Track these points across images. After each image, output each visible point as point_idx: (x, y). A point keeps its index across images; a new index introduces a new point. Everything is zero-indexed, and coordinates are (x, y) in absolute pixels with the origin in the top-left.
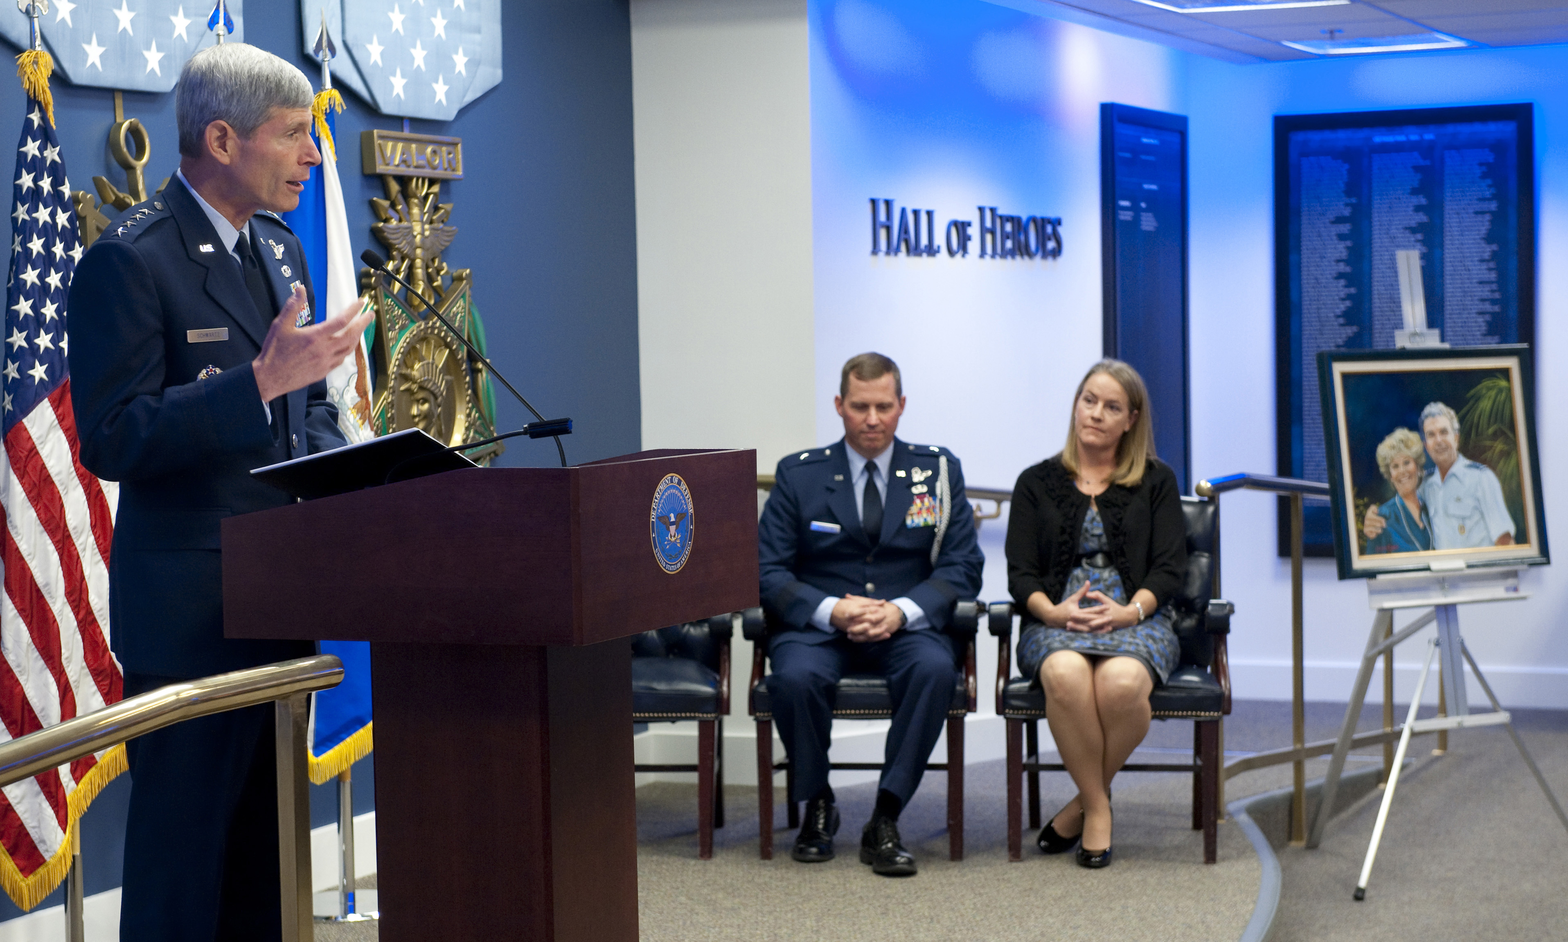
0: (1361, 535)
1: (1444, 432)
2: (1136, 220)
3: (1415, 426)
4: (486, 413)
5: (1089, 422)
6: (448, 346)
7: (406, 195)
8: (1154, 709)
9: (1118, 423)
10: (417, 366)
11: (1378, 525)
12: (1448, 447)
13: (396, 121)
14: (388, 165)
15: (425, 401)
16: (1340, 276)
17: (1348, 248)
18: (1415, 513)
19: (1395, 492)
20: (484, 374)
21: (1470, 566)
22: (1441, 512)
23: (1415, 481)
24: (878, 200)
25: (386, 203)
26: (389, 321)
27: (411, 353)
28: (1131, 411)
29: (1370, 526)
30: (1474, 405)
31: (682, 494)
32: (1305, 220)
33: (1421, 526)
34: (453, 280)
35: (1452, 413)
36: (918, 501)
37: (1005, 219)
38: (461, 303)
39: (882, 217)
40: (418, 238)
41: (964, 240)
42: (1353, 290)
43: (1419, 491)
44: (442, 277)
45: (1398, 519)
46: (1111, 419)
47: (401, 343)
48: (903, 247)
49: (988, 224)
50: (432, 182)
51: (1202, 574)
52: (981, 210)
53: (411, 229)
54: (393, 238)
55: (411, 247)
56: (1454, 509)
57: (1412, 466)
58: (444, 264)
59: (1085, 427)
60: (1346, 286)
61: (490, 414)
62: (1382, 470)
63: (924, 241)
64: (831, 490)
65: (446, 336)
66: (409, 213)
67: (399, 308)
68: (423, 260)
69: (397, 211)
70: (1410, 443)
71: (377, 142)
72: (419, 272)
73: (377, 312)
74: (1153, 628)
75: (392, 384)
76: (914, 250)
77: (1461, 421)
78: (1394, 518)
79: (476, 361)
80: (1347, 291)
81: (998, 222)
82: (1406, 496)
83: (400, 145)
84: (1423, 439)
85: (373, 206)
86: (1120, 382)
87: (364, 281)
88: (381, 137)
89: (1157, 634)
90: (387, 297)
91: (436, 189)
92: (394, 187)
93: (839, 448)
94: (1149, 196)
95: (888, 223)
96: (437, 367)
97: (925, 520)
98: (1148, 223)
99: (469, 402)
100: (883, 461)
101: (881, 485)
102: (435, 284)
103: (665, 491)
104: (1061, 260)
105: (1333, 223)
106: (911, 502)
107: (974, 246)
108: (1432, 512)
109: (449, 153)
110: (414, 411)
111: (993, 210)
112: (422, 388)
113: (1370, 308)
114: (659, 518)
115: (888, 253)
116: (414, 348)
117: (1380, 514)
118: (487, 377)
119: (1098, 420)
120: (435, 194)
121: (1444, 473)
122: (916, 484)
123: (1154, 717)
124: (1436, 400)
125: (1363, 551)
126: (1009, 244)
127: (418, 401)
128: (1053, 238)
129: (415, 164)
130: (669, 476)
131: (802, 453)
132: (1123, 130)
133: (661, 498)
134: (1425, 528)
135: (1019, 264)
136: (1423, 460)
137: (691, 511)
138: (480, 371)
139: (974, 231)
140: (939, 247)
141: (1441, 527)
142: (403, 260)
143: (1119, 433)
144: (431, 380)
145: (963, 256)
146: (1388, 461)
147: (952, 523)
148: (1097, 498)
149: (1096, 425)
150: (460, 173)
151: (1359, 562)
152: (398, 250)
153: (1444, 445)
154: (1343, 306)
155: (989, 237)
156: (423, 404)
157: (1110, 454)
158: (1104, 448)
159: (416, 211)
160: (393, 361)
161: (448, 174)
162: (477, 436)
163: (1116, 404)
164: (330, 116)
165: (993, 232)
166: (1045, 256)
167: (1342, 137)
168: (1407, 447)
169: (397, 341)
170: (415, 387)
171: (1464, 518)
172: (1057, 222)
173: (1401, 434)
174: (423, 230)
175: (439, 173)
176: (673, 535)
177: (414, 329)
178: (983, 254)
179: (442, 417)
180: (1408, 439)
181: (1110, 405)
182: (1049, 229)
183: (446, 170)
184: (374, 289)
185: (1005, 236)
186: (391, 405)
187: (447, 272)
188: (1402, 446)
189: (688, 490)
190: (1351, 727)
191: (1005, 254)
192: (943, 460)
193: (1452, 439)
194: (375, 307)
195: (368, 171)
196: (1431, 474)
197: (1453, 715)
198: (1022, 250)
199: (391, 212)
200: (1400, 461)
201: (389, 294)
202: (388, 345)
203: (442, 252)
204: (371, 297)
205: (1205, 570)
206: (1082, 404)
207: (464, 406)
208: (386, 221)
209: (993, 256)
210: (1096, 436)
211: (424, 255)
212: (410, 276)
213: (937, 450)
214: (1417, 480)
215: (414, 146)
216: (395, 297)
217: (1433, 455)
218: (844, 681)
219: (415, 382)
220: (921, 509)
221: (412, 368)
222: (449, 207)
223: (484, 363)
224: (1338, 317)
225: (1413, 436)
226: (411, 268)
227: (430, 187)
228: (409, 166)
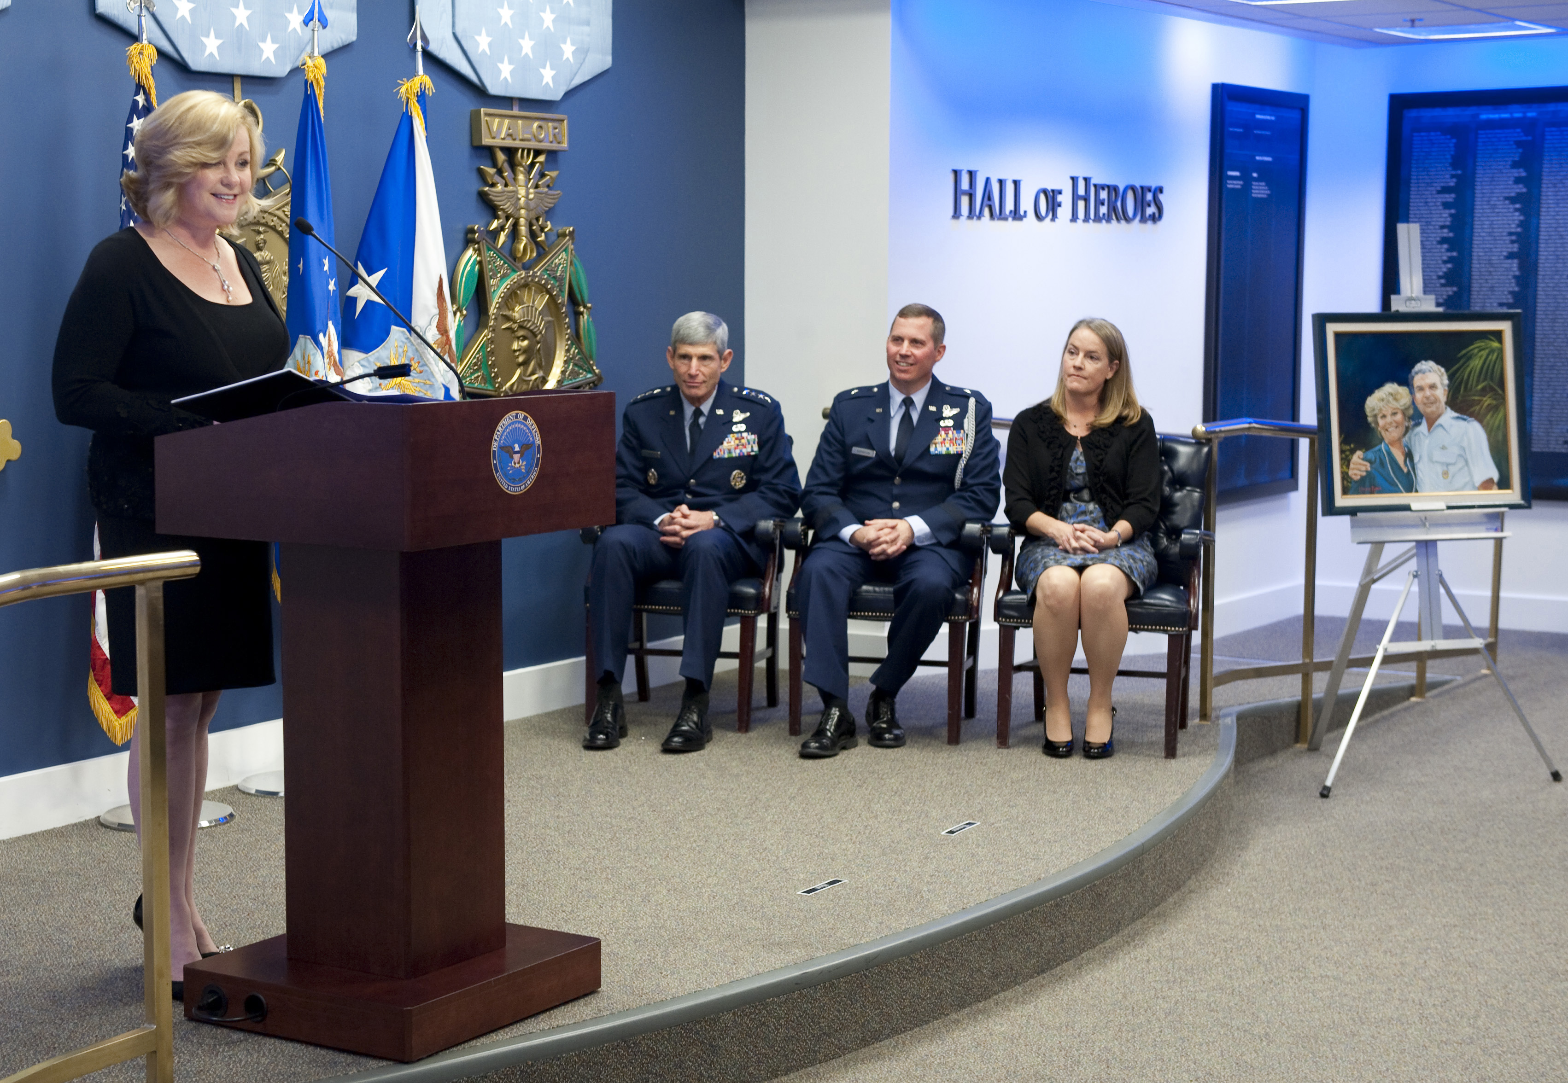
0: (1345, 477)
1: (1433, 387)
2: (1247, 188)
3: (1405, 381)
4: (585, 348)
5: (1072, 371)
6: (548, 292)
7: (513, 165)
8: (1130, 623)
9: (1098, 370)
10: (517, 309)
11: (1364, 468)
12: (1436, 401)
13: (505, 101)
14: (494, 138)
15: (525, 338)
16: (1443, 241)
17: (1451, 215)
18: (1400, 458)
19: (1382, 440)
20: (586, 316)
21: (1449, 508)
22: (1425, 459)
23: (1402, 430)
24: (961, 171)
25: (492, 171)
26: (491, 270)
27: (511, 297)
28: (1111, 361)
29: (1353, 469)
30: (1464, 363)
31: (529, 429)
32: (1413, 189)
33: (1405, 470)
34: (559, 236)
35: (1443, 370)
36: (943, 433)
37: (1098, 188)
38: (564, 255)
39: (965, 185)
40: (523, 199)
41: (1053, 205)
42: (1455, 254)
43: (1406, 438)
44: (546, 233)
45: (1382, 464)
46: (1090, 367)
47: (502, 289)
48: (986, 211)
49: (1081, 191)
50: (538, 153)
51: (1193, 506)
52: (1074, 180)
53: (516, 192)
54: (498, 201)
55: (515, 208)
56: (1438, 455)
57: (1399, 417)
58: (549, 223)
59: (1070, 376)
60: (1448, 250)
61: (591, 351)
62: (1370, 419)
63: (1009, 206)
64: (871, 421)
65: (547, 283)
66: (515, 179)
67: (501, 259)
68: (526, 220)
69: (503, 177)
70: (1398, 397)
71: (484, 119)
72: (523, 229)
73: (480, 263)
74: (1136, 551)
75: (492, 323)
76: (998, 215)
77: (1451, 378)
78: (1379, 463)
79: (578, 305)
80: (1449, 254)
81: (1092, 189)
82: (1392, 443)
83: (507, 121)
84: (1412, 393)
85: (481, 174)
86: (1098, 334)
87: (469, 236)
88: (486, 114)
89: (1138, 556)
90: (489, 250)
91: (541, 158)
92: (501, 157)
93: (884, 387)
94: (1262, 168)
95: (971, 192)
96: (536, 309)
97: (948, 449)
98: (1260, 191)
99: (568, 339)
100: (919, 397)
101: (915, 417)
102: (539, 239)
103: (509, 425)
104: (1160, 224)
105: (1439, 192)
106: (937, 433)
107: (1064, 212)
108: (1416, 459)
109: (555, 128)
110: (515, 346)
111: (1087, 180)
112: (521, 327)
113: (1470, 271)
114: (501, 448)
115: (971, 216)
116: (516, 293)
117: (1364, 459)
118: (588, 320)
119: (1079, 369)
120: (541, 163)
121: (1430, 425)
122: (944, 419)
123: (1131, 630)
124: (1426, 359)
125: (1345, 491)
126: (1103, 210)
127: (518, 338)
128: (1153, 205)
129: (521, 137)
130: (514, 413)
131: (853, 389)
132: (1233, 108)
133: (504, 432)
134: (1409, 471)
135: (1115, 228)
136: (1411, 412)
137: (538, 441)
138: (582, 313)
139: (1066, 199)
140: (1025, 212)
141: (1425, 472)
142: (507, 218)
143: (1101, 380)
144: (529, 321)
145: (1053, 220)
146: (1376, 412)
147: (974, 454)
148: (1082, 438)
149: (1077, 373)
150: (565, 145)
151: (1341, 501)
152: (503, 210)
153: (1432, 398)
154: (1445, 268)
155: (1081, 204)
156: (523, 340)
157: (1093, 400)
158: (1088, 393)
159: (521, 177)
160: (494, 304)
161: (554, 146)
162: (576, 369)
163: (1093, 354)
164: (422, 97)
165: (1086, 199)
166: (1143, 220)
167: (1451, 114)
168: (1396, 399)
169: (499, 287)
170: (515, 326)
171: (1448, 465)
172: (1161, 190)
173: (1390, 388)
174: (528, 193)
175: (545, 145)
176: (517, 461)
177: (514, 277)
178: (1074, 218)
179: (541, 352)
180: (1398, 393)
181: (1090, 355)
182: (1149, 196)
183: (551, 142)
184: (478, 243)
185: (1099, 203)
186: (491, 341)
187: (550, 230)
188: (1391, 399)
189: (535, 425)
190: (1347, 646)
191: (1098, 219)
192: (972, 401)
193: (1441, 394)
194: (478, 259)
195: (476, 144)
196: (1418, 424)
197: (1427, 639)
198: (1116, 213)
199: (497, 178)
200: (1388, 412)
201: (492, 247)
202: (489, 290)
203: (547, 212)
204: (475, 250)
205: (1196, 503)
206: (1067, 355)
207: (564, 343)
208: (493, 185)
209: (1086, 219)
210: (1079, 382)
211: (528, 215)
212: (514, 234)
213: (969, 392)
214: (1404, 429)
215: (520, 122)
216: (499, 251)
217: (1421, 408)
218: (865, 587)
219: (515, 322)
220: (944, 440)
221: (513, 310)
222: (554, 174)
223: (585, 307)
224: (1440, 277)
225: (1403, 390)
226: (516, 225)
227: (535, 157)
228: (514, 140)
